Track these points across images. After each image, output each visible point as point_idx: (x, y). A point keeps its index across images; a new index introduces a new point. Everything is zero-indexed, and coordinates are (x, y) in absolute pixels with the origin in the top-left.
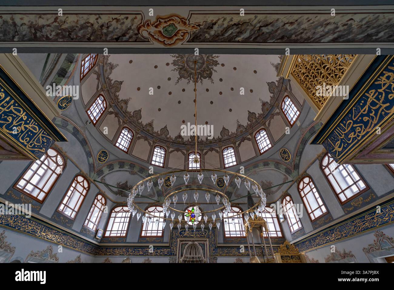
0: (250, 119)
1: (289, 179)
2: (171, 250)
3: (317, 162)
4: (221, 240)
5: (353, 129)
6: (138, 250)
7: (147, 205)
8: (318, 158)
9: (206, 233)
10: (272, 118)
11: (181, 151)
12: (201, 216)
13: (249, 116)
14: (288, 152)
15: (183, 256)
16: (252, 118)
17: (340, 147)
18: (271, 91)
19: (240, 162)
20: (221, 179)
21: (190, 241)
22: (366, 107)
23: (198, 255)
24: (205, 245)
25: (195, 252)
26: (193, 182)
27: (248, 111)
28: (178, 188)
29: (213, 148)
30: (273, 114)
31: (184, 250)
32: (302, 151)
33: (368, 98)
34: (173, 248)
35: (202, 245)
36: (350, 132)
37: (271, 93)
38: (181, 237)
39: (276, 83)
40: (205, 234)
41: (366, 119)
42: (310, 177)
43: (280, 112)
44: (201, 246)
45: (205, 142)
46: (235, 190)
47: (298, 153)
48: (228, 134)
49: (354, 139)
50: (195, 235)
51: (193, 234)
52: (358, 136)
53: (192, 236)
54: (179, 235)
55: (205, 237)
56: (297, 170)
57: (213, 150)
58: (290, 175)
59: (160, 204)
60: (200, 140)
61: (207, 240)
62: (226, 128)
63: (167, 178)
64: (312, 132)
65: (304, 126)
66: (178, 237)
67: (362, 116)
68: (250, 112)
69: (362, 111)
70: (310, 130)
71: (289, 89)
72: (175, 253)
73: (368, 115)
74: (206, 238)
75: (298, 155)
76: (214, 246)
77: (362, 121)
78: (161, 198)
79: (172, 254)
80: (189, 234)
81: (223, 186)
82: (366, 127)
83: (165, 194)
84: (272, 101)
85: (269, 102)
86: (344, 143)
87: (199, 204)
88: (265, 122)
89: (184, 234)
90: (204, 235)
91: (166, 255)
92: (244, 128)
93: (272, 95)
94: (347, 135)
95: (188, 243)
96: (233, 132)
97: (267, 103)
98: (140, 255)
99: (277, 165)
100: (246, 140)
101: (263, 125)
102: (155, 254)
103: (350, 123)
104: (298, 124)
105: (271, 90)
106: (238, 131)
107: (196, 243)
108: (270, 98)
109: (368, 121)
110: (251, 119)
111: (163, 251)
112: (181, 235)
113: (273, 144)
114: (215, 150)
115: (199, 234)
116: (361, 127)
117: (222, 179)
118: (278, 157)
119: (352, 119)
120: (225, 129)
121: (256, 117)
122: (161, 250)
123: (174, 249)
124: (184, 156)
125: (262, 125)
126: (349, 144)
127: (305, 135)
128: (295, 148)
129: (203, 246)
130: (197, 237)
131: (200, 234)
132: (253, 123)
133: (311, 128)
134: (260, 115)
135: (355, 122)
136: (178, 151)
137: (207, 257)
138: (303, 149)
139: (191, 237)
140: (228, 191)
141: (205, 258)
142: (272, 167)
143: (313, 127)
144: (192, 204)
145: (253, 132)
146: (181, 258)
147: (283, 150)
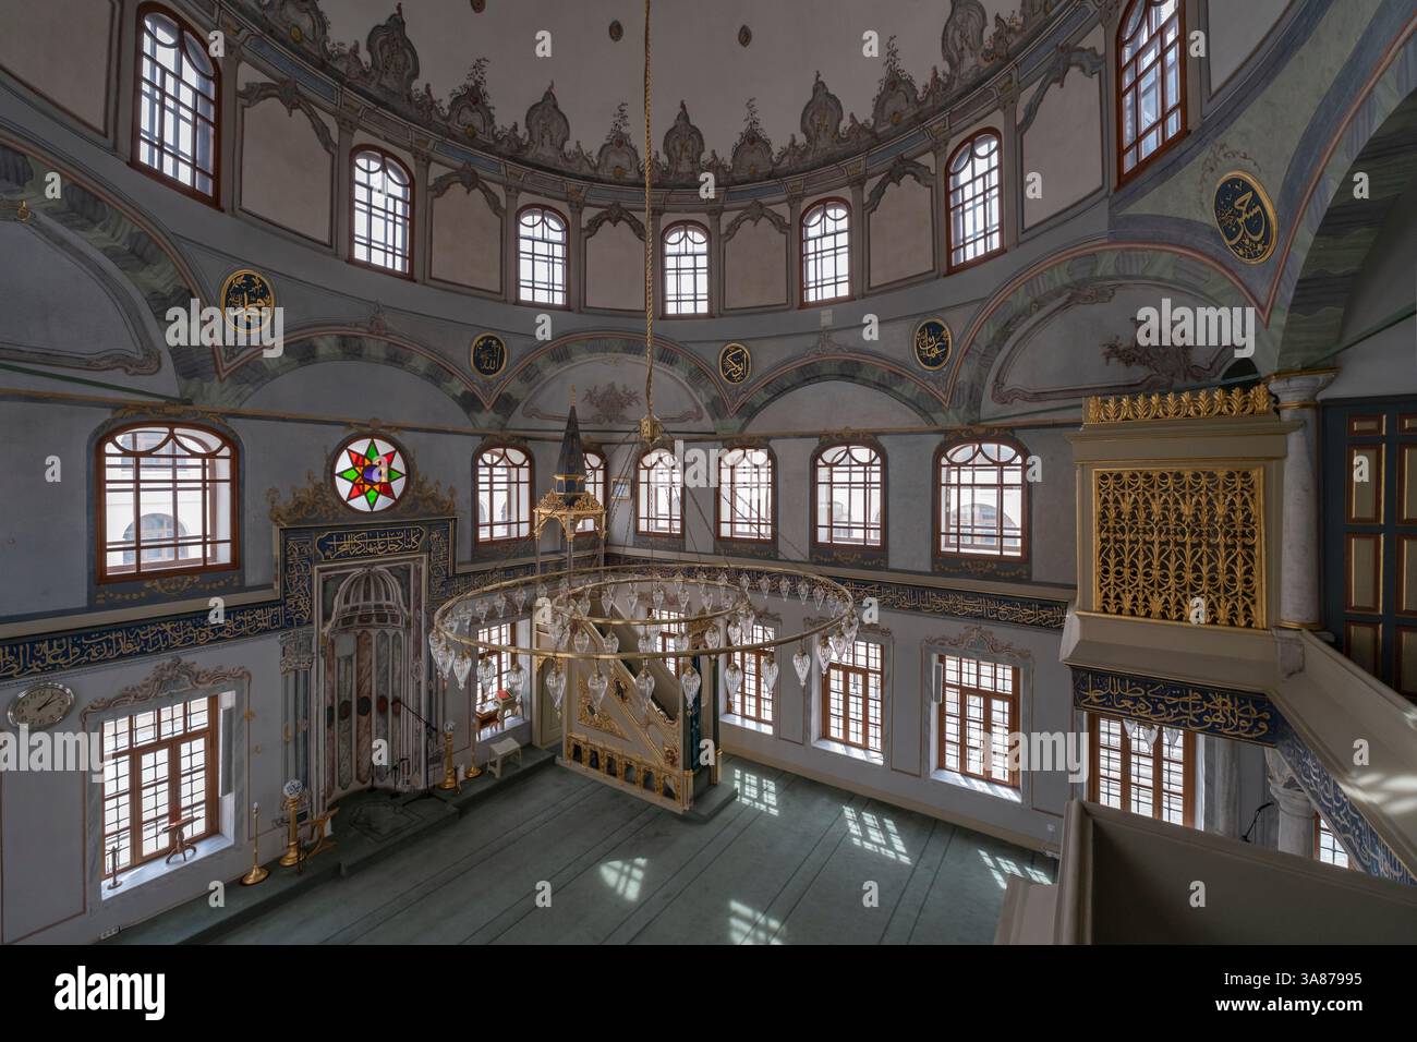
0: (674, 148)
1: (703, 421)
2: (286, 609)
3: (814, 443)
4: (464, 553)
5: (1136, 700)
6: (108, 641)
7: (107, 415)
8: (819, 436)
9: (421, 535)
10: (752, 219)
11: (311, 115)
12: (404, 478)
13: (675, 127)
14: (747, 363)
15: (333, 619)
16: (682, 146)
17: (1098, 697)
18: (808, 121)
19: (582, 305)
20: (494, 342)
21: (360, 566)
22: (1175, 701)
23: (377, 599)
24: (409, 571)
25: (362, 592)
26: (372, 323)
27: (683, 106)
28: (301, 341)
29: (479, 172)
30: (761, 206)
31: (333, 599)
32: (789, 387)
33: (1187, 695)
34: (296, 603)
35: (399, 573)
36: (1128, 698)
37: (805, 130)
38: (327, 558)
39: (845, 124)
40: (418, 539)
41: (1161, 707)
42: (771, 456)
43: (789, 227)
44: (397, 577)
45: (444, 119)
46: (531, 394)
47: (773, 384)
48: (559, 144)
49: (1125, 708)
50: (382, 545)
51: (374, 544)
52: (1135, 711)
53: (371, 550)
54: (316, 553)
55: (416, 549)
56: (743, 420)
57: (477, 186)
58: (718, 420)
59: (195, 413)
60: (422, 90)
61: (421, 558)
62: (561, 107)
63: (240, 281)
64: (847, 373)
65: (836, 338)
66: (312, 560)
67: (1162, 701)
68: (686, 118)
69: (1166, 697)
70: (846, 362)
71: (870, 195)
72: (306, 618)
73: (1168, 707)
74: (420, 552)
75: (770, 388)
76: (444, 573)
77: (1155, 705)
78: (206, 385)
79: (293, 624)
80: (357, 545)
81: (495, 371)
82: (1152, 712)
83: (226, 365)
84: (786, 160)
85: (776, 149)
86: (1109, 700)
87: (398, 428)
88: (722, 210)
89: (338, 546)
90: (414, 544)
91: (266, 630)
92: (635, 166)
93: (801, 139)
94: (1121, 697)
95: (349, 574)
96: (586, 148)
97: (767, 144)
98: (122, 656)
99: (699, 375)
100: (625, 224)
101: (709, 214)
102: (211, 638)
103: (1140, 692)
104: (827, 318)
105: (812, 121)
106: (606, 159)
107: (380, 568)
108: (786, 143)
109: (1162, 711)
110: (678, 148)
111: (249, 618)
112: (328, 553)
113: (715, 312)
114: (486, 190)
115: (395, 542)
116: (1148, 707)
117: (499, 343)
118: (712, 355)
119: (1146, 691)
120: (555, 106)
121: (699, 161)
122: (239, 618)
123: (300, 603)
124: (328, 158)
125: (705, 211)
126: (1113, 706)
127: (823, 361)
128: (775, 368)
129: (403, 575)
130: (389, 552)
131: (402, 540)
132: (677, 173)
133: (851, 361)
134: (718, 167)
135: (1145, 696)
136: (292, 106)
137: (419, 607)
138: (794, 386)
139: (369, 553)
140: (508, 394)
141: (409, 610)
142: (680, 373)
143: (858, 363)
144: (368, 426)
145: (665, 211)
146: (324, 625)
147: (737, 348)
